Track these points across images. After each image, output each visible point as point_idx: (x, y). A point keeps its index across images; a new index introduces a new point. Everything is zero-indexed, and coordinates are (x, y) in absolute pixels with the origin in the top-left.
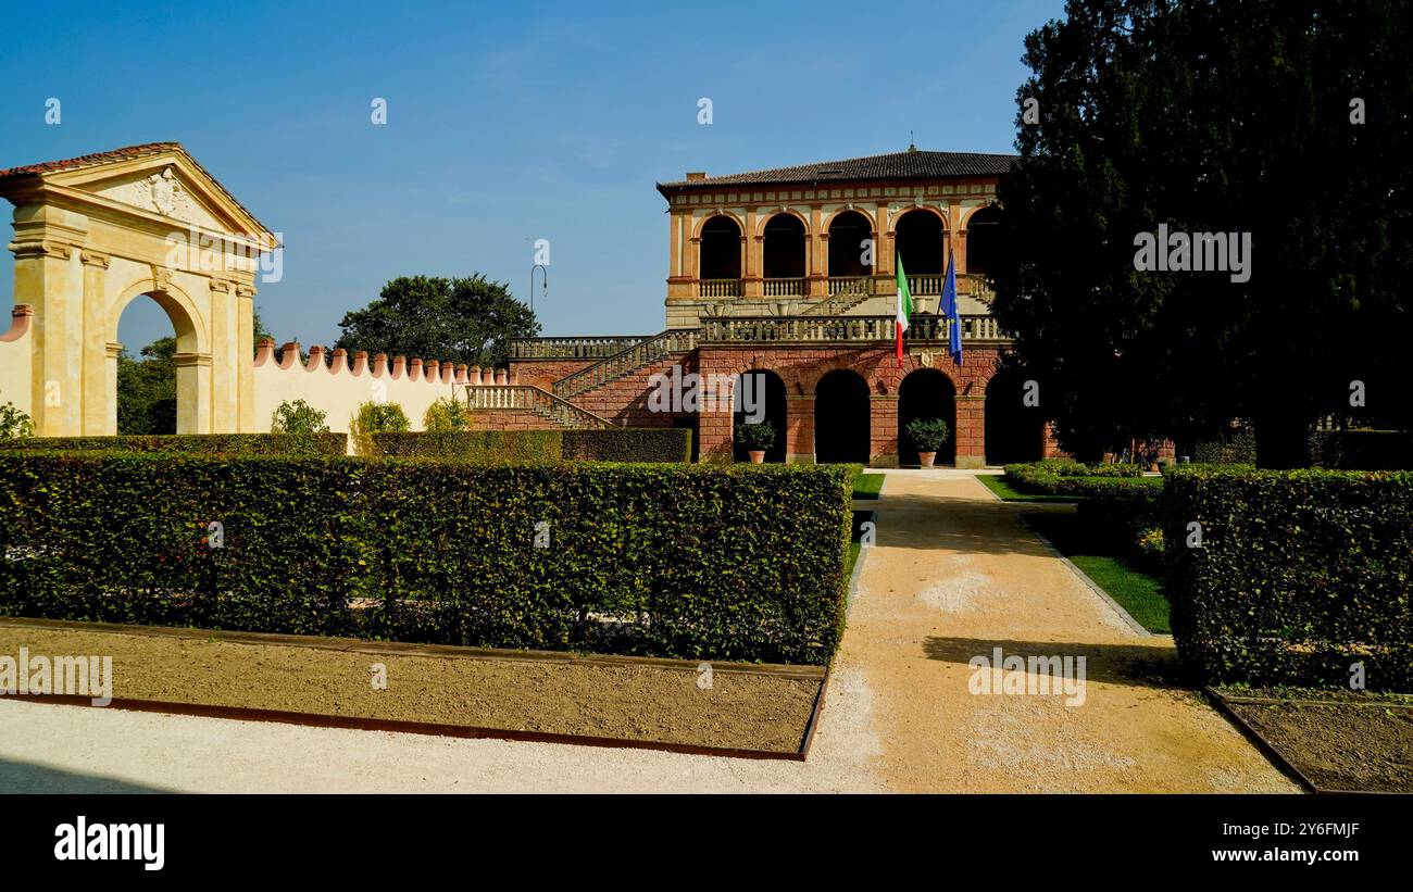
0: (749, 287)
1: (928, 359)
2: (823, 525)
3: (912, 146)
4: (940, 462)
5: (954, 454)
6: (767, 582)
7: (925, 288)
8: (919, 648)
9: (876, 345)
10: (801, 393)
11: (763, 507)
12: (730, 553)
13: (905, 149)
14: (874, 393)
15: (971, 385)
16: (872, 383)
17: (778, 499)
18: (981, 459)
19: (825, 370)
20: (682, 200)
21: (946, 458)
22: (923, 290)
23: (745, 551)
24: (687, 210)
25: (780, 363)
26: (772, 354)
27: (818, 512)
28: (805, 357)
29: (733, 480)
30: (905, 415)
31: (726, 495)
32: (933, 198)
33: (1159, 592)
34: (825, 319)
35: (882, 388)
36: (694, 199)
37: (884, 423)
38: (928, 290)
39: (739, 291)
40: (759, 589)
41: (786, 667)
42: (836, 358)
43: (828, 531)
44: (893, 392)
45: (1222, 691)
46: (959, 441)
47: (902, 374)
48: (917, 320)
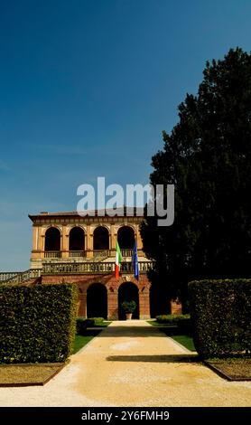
0: (63, 254)
1: (128, 278)
2: (63, 305)
4: (133, 318)
5: (139, 314)
6: (41, 329)
7: (128, 254)
9: (109, 274)
10: (81, 292)
11: (40, 299)
12: (26, 318)
14: (109, 291)
15: (144, 287)
16: (108, 288)
17: (47, 295)
18: (149, 316)
19: (90, 283)
20: (38, 221)
21: (136, 317)
23: (32, 317)
24: (41, 225)
25: (74, 281)
26: (70, 277)
27: (61, 300)
28: (83, 278)
29: (29, 289)
30: (121, 299)
31: (26, 295)
32: (131, 222)
34: (90, 264)
35: (112, 289)
36: (43, 221)
37: (113, 303)
39: (59, 256)
40: (38, 332)
41: (49, 364)
42: (94, 279)
43: (65, 307)
44: (116, 291)
45: (209, 361)
46: (141, 309)
47: (119, 284)
48: (124, 264)
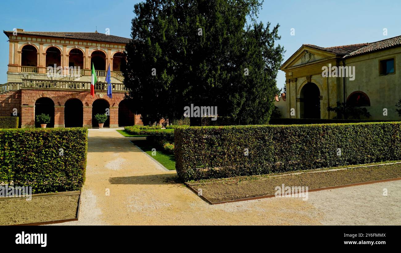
0: (40, 70)
1: (102, 96)
2: (79, 146)
3: (96, 31)
4: (105, 126)
5: (109, 124)
6: (60, 166)
7: (100, 74)
8: (108, 181)
9: (85, 91)
10: (60, 105)
11: (58, 142)
12: (46, 157)
13: (94, 32)
14: (84, 106)
15: (114, 103)
16: (84, 102)
17: (64, 139)
18: (117, 125)
19: (68, 98)
20: (14, 38)
21: (107, 125)
22: (100, 75)
23: (52, 156)
24: (17, 42)
25: (52, 95)
26: (49, 92)
27: (78, 143)
28: (61, 94)
29: (47, 134)
30: (94, 113)
31: (45, 138)
32: (103, 47)
33: (170, 159)
34: (68, 82)
35: (87, 104)
36: (19, 38)
37: (87, 115)
38: (101, 75)
39: (36, 71)
40: (57, 168)
41: (67, 192)
42: (72, 94)
43: (81, 148)
44: (91, 106)
45: (188, 183)
46: (111, 120)
47: (93, 100)
48: (98, 84)
